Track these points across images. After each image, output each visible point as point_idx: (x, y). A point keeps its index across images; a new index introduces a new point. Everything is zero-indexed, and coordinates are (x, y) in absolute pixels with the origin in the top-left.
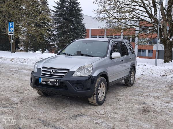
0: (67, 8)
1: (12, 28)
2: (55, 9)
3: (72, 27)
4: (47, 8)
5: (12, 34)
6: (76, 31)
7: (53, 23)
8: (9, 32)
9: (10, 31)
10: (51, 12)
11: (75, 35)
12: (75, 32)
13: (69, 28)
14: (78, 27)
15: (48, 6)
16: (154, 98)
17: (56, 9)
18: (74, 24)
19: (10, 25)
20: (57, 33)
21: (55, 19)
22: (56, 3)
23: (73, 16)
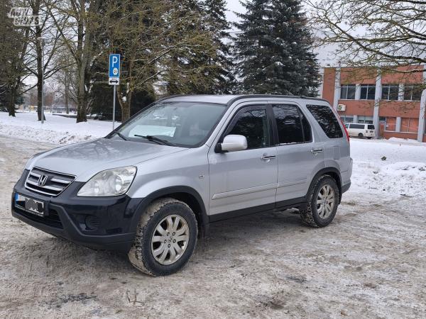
0: (270, 16)
1: (116, 69)
2: (239, 20)
3: (278, 63)
4: (222, 18)
5: (117, 82)
6: (288, 73)
7: (235, 54)
8: (110, 79)
9: (112, 75)
10: (230, 28)
11: (287, 83)
12: (286, 77)
13: (272, 66)
14: (295, 63)
15: (225, 13)
16: (346, 267)
17: (243, 20)
18: (285, 56)
19: (113, 62)
20: (243, 79)
21: (240, 44)
22: (244, 5)
23: (283, 36)
